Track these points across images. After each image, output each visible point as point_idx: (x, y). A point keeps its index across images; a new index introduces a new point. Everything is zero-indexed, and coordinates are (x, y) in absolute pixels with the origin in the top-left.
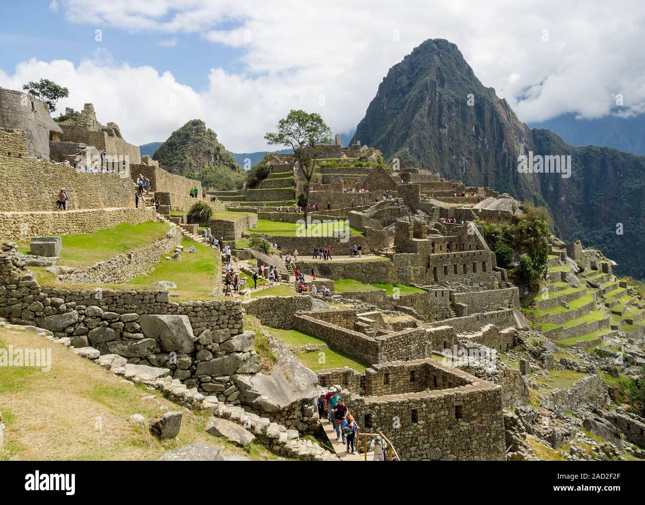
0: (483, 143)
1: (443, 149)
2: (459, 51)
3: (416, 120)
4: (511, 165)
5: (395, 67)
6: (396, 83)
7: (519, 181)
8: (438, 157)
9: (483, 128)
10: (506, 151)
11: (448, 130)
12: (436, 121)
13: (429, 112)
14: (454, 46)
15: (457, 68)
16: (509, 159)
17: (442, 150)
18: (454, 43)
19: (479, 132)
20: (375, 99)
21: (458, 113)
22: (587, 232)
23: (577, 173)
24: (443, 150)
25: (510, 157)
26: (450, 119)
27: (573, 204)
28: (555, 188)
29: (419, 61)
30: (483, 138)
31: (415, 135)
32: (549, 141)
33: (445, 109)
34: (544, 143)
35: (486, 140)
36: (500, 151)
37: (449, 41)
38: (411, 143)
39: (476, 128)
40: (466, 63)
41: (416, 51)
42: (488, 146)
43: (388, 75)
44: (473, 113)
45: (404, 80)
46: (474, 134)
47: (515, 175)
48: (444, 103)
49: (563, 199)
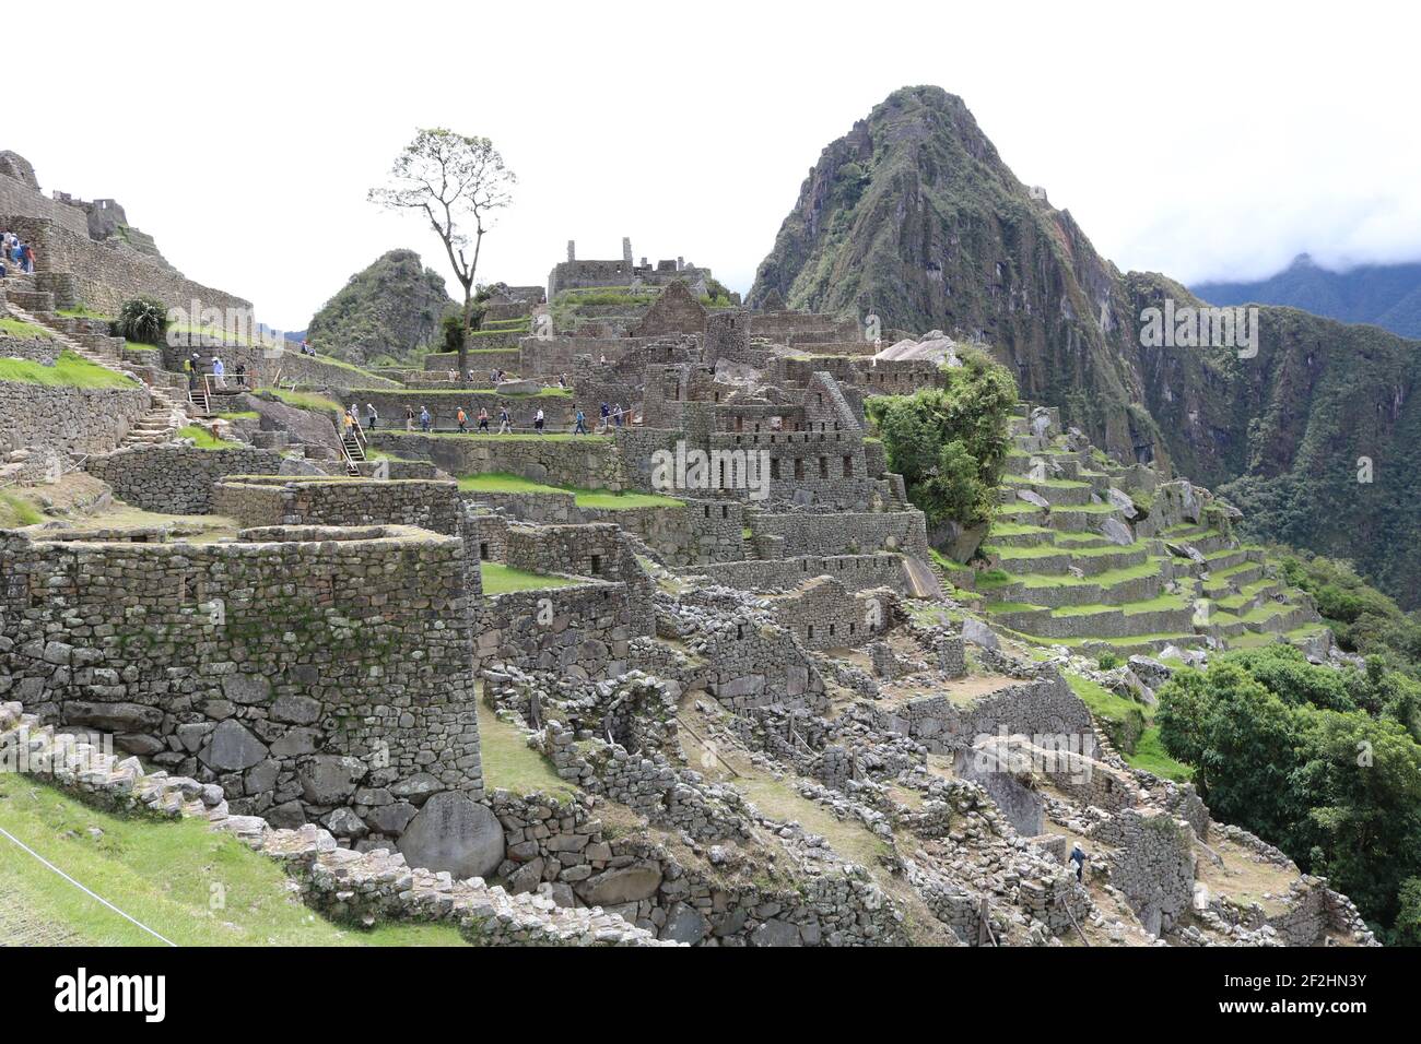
0: (1018, 301)
1: (932, 311)
2: (968, 111)
3: (876, 253)
4: (1078, 345)
5: (835, 145)
6: (836, 178)
7: (1095, 377)
9: (1018, 268)
11: (944, 272)
12: (918, 257)
13: (903, 235)
14: (957, 101)
15: (964, 146)
16: (1073, 332)
17: (931, 316)
18: (956, 94)
19: (1010, 276)
20: (792, 213)
21: (963, 238)
24: (934, 315)
25: (1077, 329)
26: (947, 251)
27: (1215, 428)
28: (1178, 395)
29: (884, 132)
30: (1020, 288)
31: (873, 284)
32: (1161, 298)
33: (936, 230)
34: (1151, 302)
35: (1024, 293)
36: (1056, 317)
37: (947, 91)
38: (866, 301)
39: (1004, 268)
40: (983, 136)
41: (880, 113)
42: (1029, 306)
43: (819, 164)
44: (997, 238)
45: (853, 171)
46: (1000, 281)
47: (1088, 365)
48: (934, 218)
49: (1192, 417)
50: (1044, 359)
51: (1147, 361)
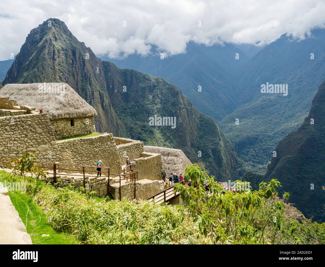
0: (75, 67)
2: (66, 25)
3: (41, 56)
5: (34, 30)
6: (34, 37)
8: (53, 73)
9: (76, 61)
10: (86, 71)
11: (58, 61)
12: (52, 57)
13: (48, 53)
14: (63, 22)
15: (64, 33)
17: (55, 70)
19: (74, 62)
20: (24, 44)
21: (63, 54)
22: (126, 104)
23: (122, 80)
25: (88, 74)
26: (59, 57)
27: (120, 93)
28: (113, 86)
29: (45, 28)
30: (76, 65)
31: (40, 63)
32: (110, 66)
33: (56, 52)
34: (108, 67)
35: (77, 66)
36: (84, 71)
37: (61, 20)
38: (38, 67)
39: (72, 61)
40: (69, 31)
42: (78, 69)
43: (30, 33)
44: (71, 54)
45: (38, 36)
46: (71, 63)
48: (55, 49)
49: (116, 91)
50: (81, 80)
51: (107, 79)
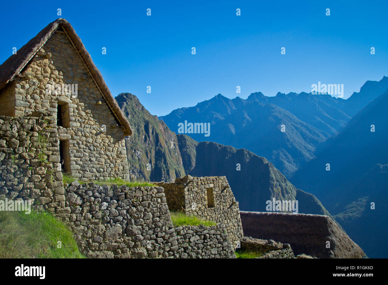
9: (149, 136)
10: (160, 147)
19: (147, 138)
30: (149, 141)
36: (157, 147)
39: (145, 136)
46: (144, 139)
50: (155, 157)
51: (183, 155)
